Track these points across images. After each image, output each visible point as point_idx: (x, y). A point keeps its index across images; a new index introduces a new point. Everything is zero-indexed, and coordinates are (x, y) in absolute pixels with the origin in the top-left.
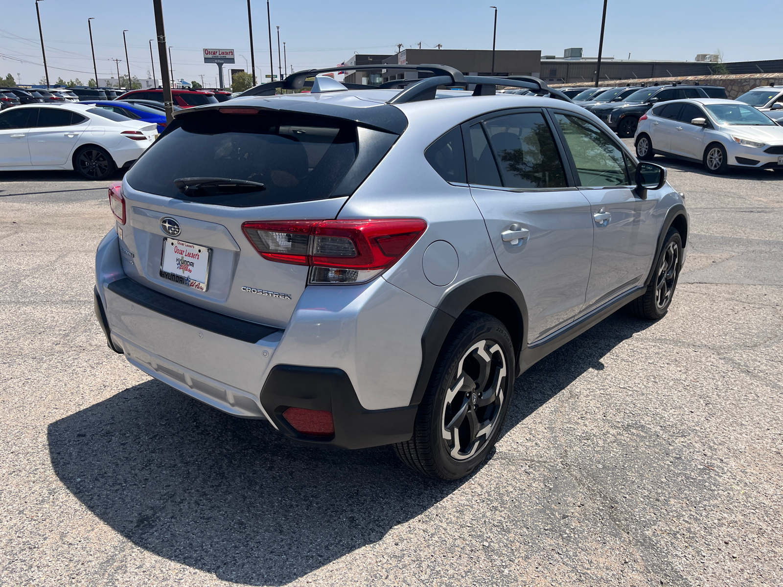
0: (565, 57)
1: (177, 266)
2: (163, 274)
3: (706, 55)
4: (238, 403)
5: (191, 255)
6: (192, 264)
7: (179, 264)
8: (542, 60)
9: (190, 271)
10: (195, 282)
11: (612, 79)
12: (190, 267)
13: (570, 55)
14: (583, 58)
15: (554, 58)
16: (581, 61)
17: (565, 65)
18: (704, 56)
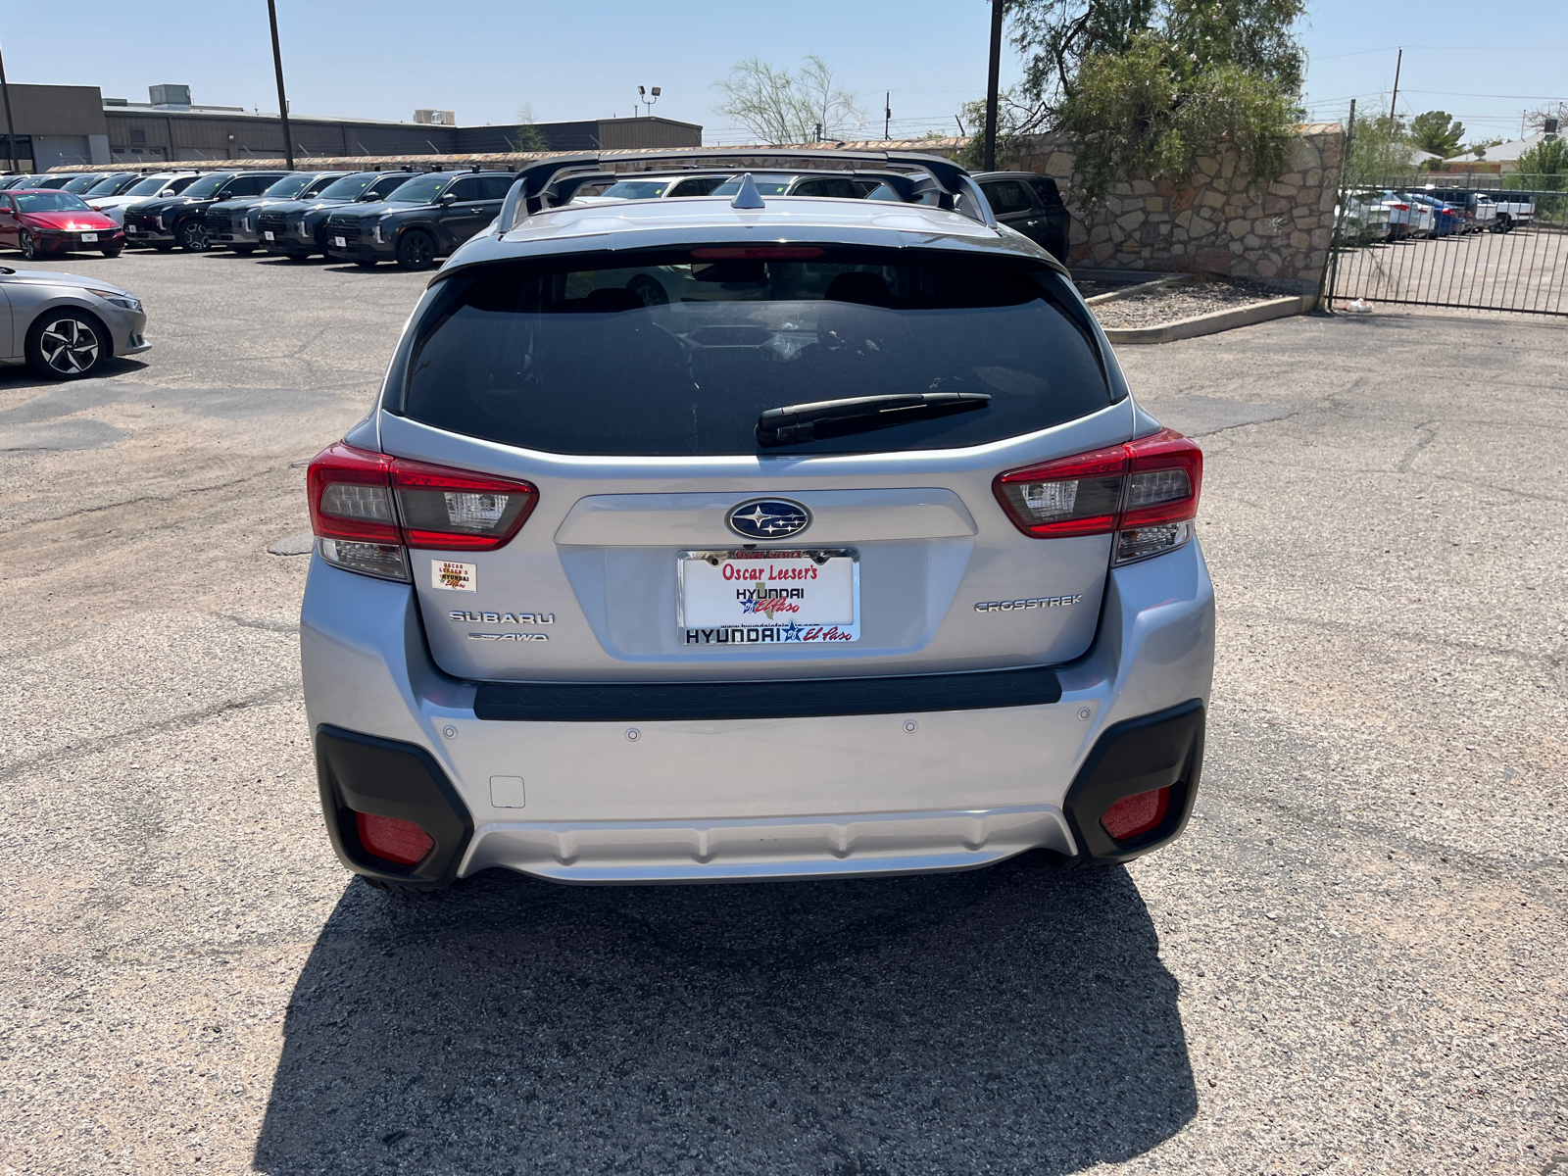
0: (154, 103)
1: (743, 607)
2: (692, 636)
3: (432, 112)
4: (994, 838)
5: (790, 574)
6: (799, 593)
7: (750, 601)
8: (106, 108)
9: (794, 609)
10: (817, 628)
11: (315, 153)
12: (794, 601)
13: (164, 100)
14: (194, 107)
15: (124, 103)
16: (192, 112)
17: (161, 121)
18: (429, 114)
